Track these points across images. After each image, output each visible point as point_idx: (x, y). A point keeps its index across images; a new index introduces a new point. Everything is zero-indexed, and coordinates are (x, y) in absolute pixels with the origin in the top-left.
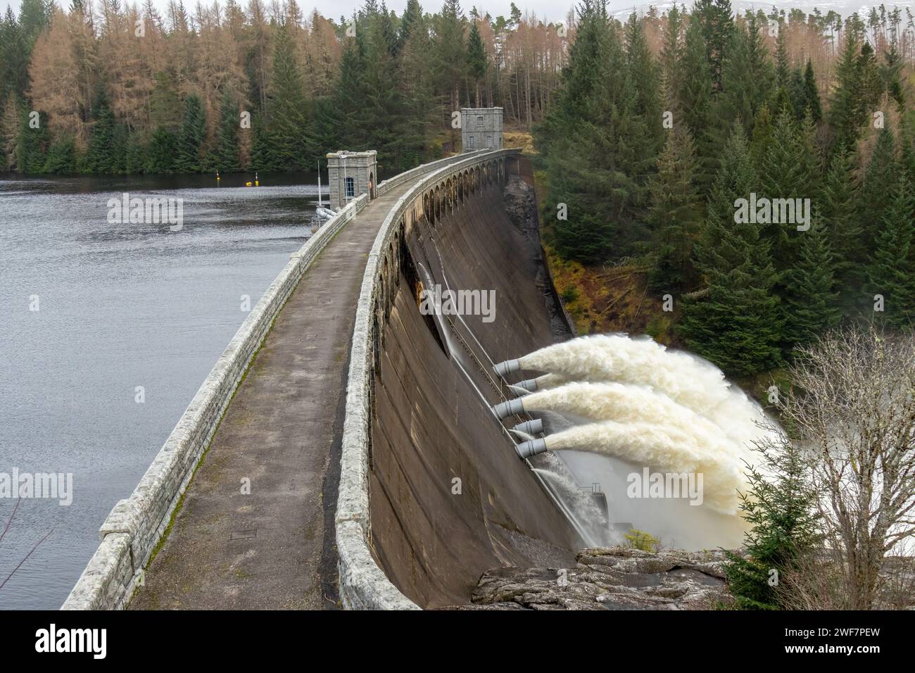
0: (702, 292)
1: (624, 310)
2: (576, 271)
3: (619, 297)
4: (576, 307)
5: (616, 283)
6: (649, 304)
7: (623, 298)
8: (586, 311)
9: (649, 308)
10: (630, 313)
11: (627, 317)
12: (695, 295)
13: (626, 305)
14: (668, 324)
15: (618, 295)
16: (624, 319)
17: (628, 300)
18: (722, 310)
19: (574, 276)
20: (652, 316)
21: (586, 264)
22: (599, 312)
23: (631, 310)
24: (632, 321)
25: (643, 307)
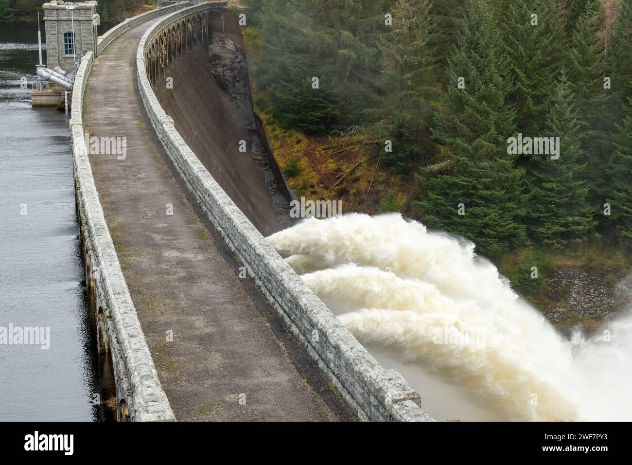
0: (442, 165)
1: (355, 185)
2: (299, 142)
3: (349, 170)
4: (301, 182)
5: (343, 155)
6: (382, 178)
7: (353, 172)
8: (312, 186)
9: (382, 183)
10: (362, 188)
11: (358, 193)
12: (435, 167)
13: (357, 180)
14: (404, 200)
15: (347, 169)
16: (355, 195)
17: (358, 173)
18: (465, 184)
19: (297, 147)
20: (386, 191)
21: (309, 134)
22: (327, 188)
23: (363, 185)
24: (365, 197)
25: (376, 181)
